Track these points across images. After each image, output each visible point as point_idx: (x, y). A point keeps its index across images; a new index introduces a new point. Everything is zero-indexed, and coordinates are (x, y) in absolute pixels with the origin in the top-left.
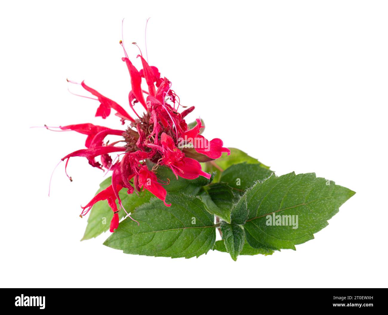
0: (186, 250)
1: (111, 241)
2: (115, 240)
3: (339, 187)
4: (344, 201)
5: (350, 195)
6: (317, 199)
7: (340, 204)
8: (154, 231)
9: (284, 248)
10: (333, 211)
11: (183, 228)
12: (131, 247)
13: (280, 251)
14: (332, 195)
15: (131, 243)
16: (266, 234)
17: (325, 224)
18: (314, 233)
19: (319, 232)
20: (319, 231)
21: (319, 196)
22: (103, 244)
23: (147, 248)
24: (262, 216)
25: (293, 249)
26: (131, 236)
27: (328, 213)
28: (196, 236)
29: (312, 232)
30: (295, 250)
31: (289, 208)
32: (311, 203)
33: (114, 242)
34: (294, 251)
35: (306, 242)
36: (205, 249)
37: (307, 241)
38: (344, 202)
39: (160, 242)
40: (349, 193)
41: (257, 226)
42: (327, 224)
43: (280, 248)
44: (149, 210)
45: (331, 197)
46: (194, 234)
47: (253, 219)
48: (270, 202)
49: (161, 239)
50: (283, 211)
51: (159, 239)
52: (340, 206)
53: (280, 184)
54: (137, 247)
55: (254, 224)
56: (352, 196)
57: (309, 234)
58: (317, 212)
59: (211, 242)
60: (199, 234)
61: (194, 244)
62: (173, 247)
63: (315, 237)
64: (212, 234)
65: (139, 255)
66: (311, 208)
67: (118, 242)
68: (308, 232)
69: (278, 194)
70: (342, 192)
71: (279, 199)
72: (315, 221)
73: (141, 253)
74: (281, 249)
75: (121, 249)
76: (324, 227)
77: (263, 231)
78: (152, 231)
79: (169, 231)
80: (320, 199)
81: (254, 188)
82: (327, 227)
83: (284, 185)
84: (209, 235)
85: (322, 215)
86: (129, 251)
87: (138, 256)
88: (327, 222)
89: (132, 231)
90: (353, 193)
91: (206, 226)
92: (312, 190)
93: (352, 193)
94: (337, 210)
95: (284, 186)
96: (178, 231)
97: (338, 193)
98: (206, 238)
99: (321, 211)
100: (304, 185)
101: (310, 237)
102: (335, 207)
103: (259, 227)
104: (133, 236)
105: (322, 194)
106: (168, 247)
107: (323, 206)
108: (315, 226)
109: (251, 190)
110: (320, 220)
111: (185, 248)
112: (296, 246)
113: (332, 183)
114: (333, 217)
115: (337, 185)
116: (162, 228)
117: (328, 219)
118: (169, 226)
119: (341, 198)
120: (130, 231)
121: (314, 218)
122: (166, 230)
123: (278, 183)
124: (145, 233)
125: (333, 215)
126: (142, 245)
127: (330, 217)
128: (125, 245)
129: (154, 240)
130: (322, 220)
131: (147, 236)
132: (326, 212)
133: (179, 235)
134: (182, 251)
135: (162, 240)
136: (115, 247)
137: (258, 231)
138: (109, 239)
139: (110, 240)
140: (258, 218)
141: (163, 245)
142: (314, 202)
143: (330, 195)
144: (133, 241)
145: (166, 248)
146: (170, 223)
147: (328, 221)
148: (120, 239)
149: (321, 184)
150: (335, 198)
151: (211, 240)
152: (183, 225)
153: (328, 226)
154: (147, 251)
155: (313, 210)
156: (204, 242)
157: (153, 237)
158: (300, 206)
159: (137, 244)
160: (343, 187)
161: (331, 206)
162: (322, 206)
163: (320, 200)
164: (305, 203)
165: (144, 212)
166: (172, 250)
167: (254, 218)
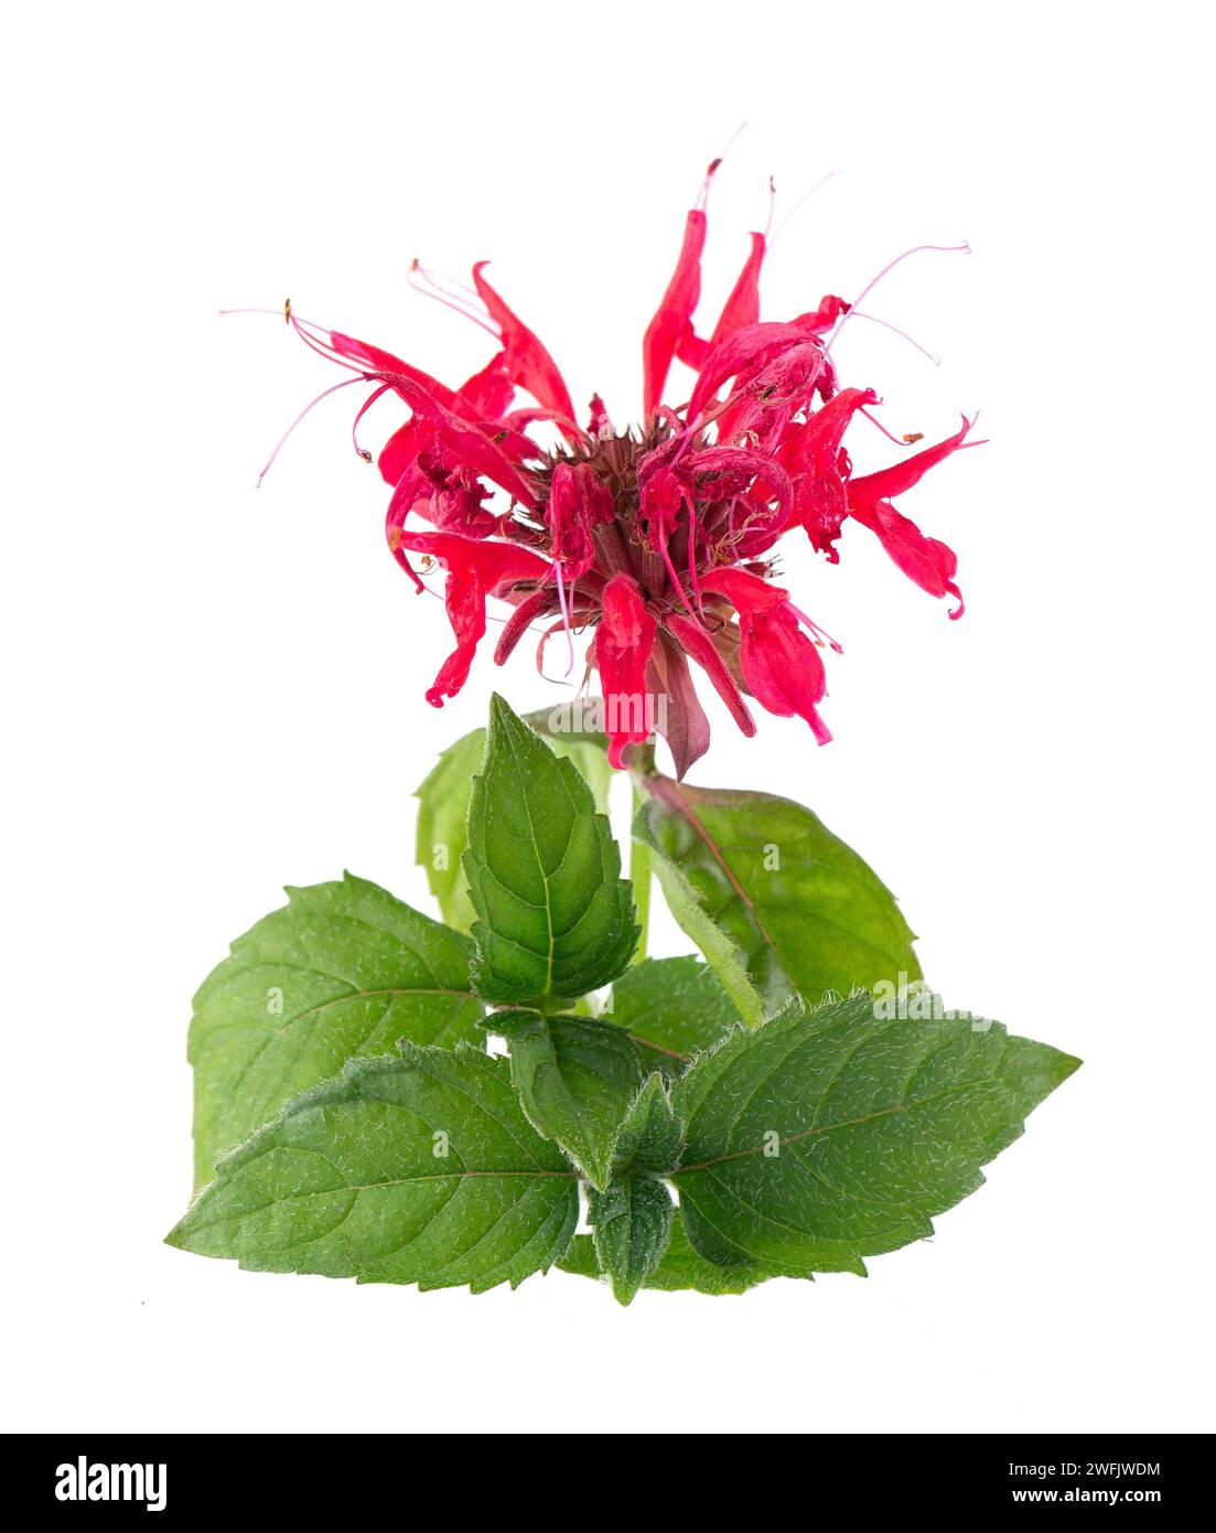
0: (471, 1253)
1: (193, 1228)
2: (208, 1224)
3: (1023, 1042)
4: (1041, 1095)
5: (1061, 1070)
6: (945, 1089)
7: (1029, 1107)
8: (353, 1185)
9: (825, 1269)
10: (1004, 1132)
11: (459, 1175)
12: (267, 1244)
13: (812, 1279)
14: (999, 1073)
15: (268, 1230)
16: (761, 1216)
17: (973, 1181)
18: (934, 1215)
19: (951, 1210)
20: (951, 1207)
21: (952, 1079)
22: (166, 1241)
23: (325, 1247)
24: (746, 1153)
25: (855, 1272)
26: (268, 1208)
27: (985, 1140)
28: (509, 1203)
29: (928, 1210)
30: (866, 1276)
31: (844, 1124)
32: (926, 1103)
33: (205, 1231)
34: (862, 1279)
35: (905, 1249)
36: (542, 1255)
37: (907, 1243)
38: (1042, 1100)
39: (373, 1222)
40: (1061, 1066)
41: (728, 1188)
42: (979, 1179)
43: (811, 1270)
44: (339, 1106)
45: (994, 1079)
46: (501, 1197)
47: (713, 1161)
48: (778, 1103)
49: (377, 1213)
50: (824, 1134)
51: (371, 1212)
52: (1028, 1114)
53: (816, 1037)
54: (290, 1245)
55: (718, 1179)
56: (1071, 1073)
57: (918, 1218)
58: (945, 1139)
59: (563, 1229)
60: (518, 1199)
61: (497, 1231)
62: (421, 1241)
63: (936, 1228)
64: (566, 1197)
65: (298, 1273)
66: (925, 1121)
67: (218, 1232)
68: (912, 1213)
69: (808, 1074)
70: (1032, 1061)
71: (811, 1092)
72: (938, 1169)
73: (304, 1267)
74: (814, 1274)
75: (232, 1257)
76: (969, 1193)
77: (751, 1204)
78: (346, 1185)
79: (410, 1182)
80: (956, 1088)
81: (722, 1049)
82: (981, 1191)
83: (830, 1040)
84: (556, 1201)
85: (962, 1148)
86: (259, 1262)
87: (292, 1278)
88: (979, 1172)
89: (273, 1187)
90: (1073, 1064)
91: (545, 1169)
92: (929, 1058)
93: (1068, 1062)
94: (1015, 1129)
95: (831, 1043)
96: (442, 1184)
97: (1020, 1064)
98: (545, 1213)
99: (959, 1133)
100: (900, 1043)
101: (920, 1231)
102: (1010, 1119)
103: (735, 1192)
104: (274, 1208)
105: (962, 1071)
106: (404, 1243)
107: (968, 1114)
108: (938, 1189)
109: (709, 1055)
110: (955, 1165)
111: (466, 1246)
112: (868, 1261)
113: (997, 1027)
114: (1003, 1156)
115: (1012, 1037)
116: (382, 1173)
117: (983, 1163)
118: (412, 1162)
119: (1030, 1083)
120: (264, 1187)
121: (933, 1161)
122: (397, 1182)
123: (809, 1035)
124: (321, 1194)
125: (1002, 1146)
126: (306, 1237)
127: (991, 1153)
128: (246, 1238)
129: (351, 1218)
130: (965, 1166)
131: (325, 1204)
132: (976, 1136)
133: (446, 1196)
134: (456, 1257)
135: (382, 1217)
136: (211, 1250)
137: (732, 1207)
138: (185, 1222)
139: (189, 1226)
140: (731, 1157)
141: (385, 1232)
142: (935, 1101)
143: (989, 1072)
144: (275, 1223)
145: (397, 1247)
146: (415, 1153)
147: (981, 1168)
148: (227, 1219)
149: (959, 1035)
150: (1008, 1083)
151: (564, 1220)
152: (460, 1161)
153: (984, 1186)
154: (325, 1258)
155: (930, 1129)
156: (534, 1228)
157: (350, 1207)
158: (883, 1116)
159: (287, 1234)
160: (1034, 1042)
161: (993, 1115)
162: (964, 1114)
163: (954, 1091)
164: (903, 1104)
165: (319, 1110)
166: (419, 1251)
167: (719, 1159)
